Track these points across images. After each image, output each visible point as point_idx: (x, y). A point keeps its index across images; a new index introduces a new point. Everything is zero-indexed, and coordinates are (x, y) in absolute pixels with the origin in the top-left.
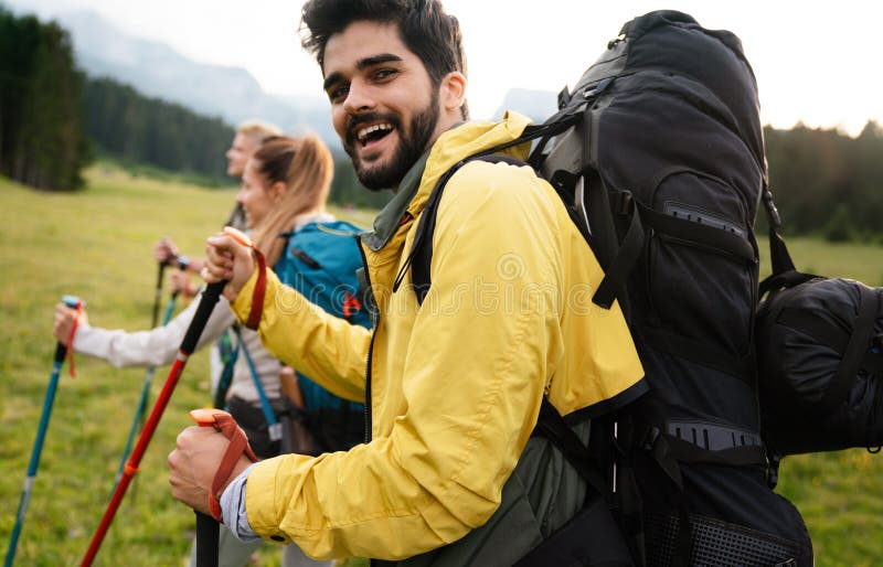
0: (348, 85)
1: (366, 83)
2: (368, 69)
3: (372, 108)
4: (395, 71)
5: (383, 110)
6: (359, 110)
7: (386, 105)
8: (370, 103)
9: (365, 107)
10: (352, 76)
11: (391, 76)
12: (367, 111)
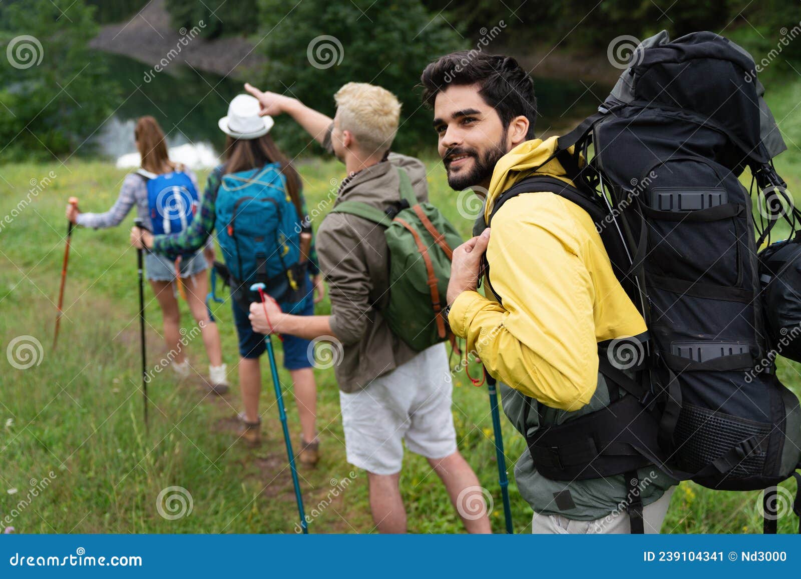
0: (447, 126)
1: (458, 126)
2: (459, 118)
3: (459, 145)
4: (475, 119)
5: (465, 146)
6: (451, 145)
7: (468, 143)
8: (459, 141)
9: (455, 144)
10: (449, 122)
11: (472, 123)
12: (456, 146)
